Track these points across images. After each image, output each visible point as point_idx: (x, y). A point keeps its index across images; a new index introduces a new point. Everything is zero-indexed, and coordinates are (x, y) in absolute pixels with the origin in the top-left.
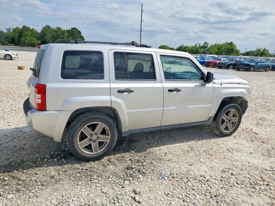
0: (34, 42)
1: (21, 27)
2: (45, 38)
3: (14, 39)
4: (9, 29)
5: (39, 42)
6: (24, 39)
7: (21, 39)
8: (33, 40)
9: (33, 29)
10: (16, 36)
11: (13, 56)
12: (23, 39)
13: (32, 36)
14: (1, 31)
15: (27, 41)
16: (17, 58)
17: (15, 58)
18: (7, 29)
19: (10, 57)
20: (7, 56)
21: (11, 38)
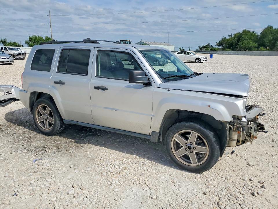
0: (251, 45)
1: (241, 31)
2: (264, 39)
3: (233, 44)
4: (231, 35)
5: (256, 45)
6: (242, 43)
7: (239, 43)
8: (250, 44)
9: (253, 32)
10: (235, 41)
11: (202, 59)
12: (240, 43)
13: (250, 39)
14: (224, 37)
15: (243, 45)
16: (206, 61)
17: (204, 61)
18: (229, 35)
19: (199, 61)
20: (197, 60)
21: (230, 43)
